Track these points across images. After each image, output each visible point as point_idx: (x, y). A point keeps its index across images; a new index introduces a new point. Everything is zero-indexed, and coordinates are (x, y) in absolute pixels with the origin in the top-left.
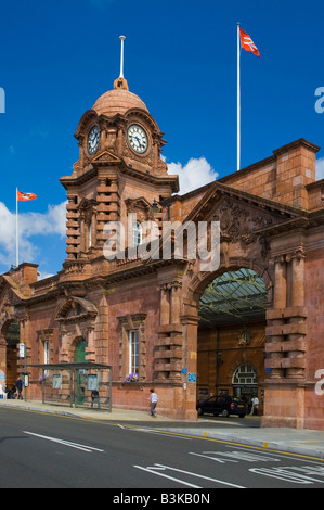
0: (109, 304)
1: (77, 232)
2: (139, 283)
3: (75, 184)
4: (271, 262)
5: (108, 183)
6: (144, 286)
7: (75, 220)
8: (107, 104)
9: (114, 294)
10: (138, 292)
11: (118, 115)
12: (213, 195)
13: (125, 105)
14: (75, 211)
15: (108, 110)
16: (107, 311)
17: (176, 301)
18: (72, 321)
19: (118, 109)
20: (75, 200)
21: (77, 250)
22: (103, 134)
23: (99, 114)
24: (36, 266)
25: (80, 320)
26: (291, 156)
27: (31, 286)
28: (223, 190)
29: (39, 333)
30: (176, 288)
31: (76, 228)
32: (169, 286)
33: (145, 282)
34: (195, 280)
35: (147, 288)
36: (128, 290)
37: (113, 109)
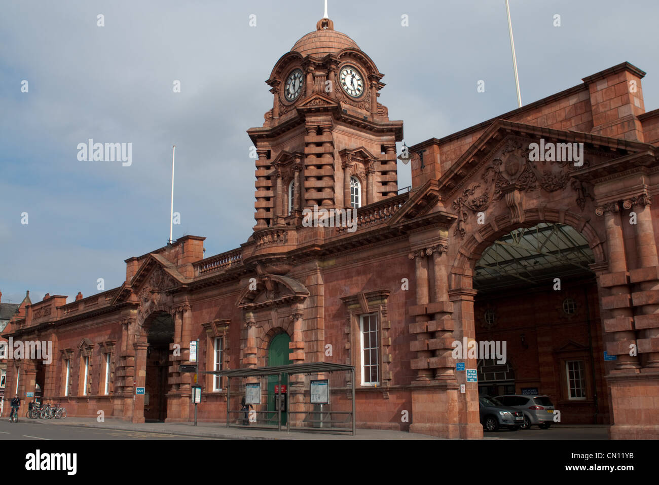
0: (326, 281)
1: (270, 193)
2: (376, 251)
3: (267, 136)
4: (599, 212)
5: (320, 131)
6: (384, 254)
7: (268, 178)
8: (314, 45)
9: (332, 268)
10: (375, 262)
11: (329, 55)
12: (494, 134)
13: (335, 45)
14: (268, 168)
15: (314, 51)
16: (322, 290)
17: (441, 272)
18: (266, 307)
19: (327, 50)
20: (268, 155)
21: (270, 215)
22: (309, 77)
23: (304, 56)
24: (202, 239)
25: (279, 305)
26: (610, 83)
27: (195, 265)
28: (508, 128)
29: (207, 326)
30: (440, 253)
31: (268, 188)
32: (429, 252)
33: (385, 249)
34: (469, 242)
35: (389, 257)
36: (357, 261)
37: (321, 50)
